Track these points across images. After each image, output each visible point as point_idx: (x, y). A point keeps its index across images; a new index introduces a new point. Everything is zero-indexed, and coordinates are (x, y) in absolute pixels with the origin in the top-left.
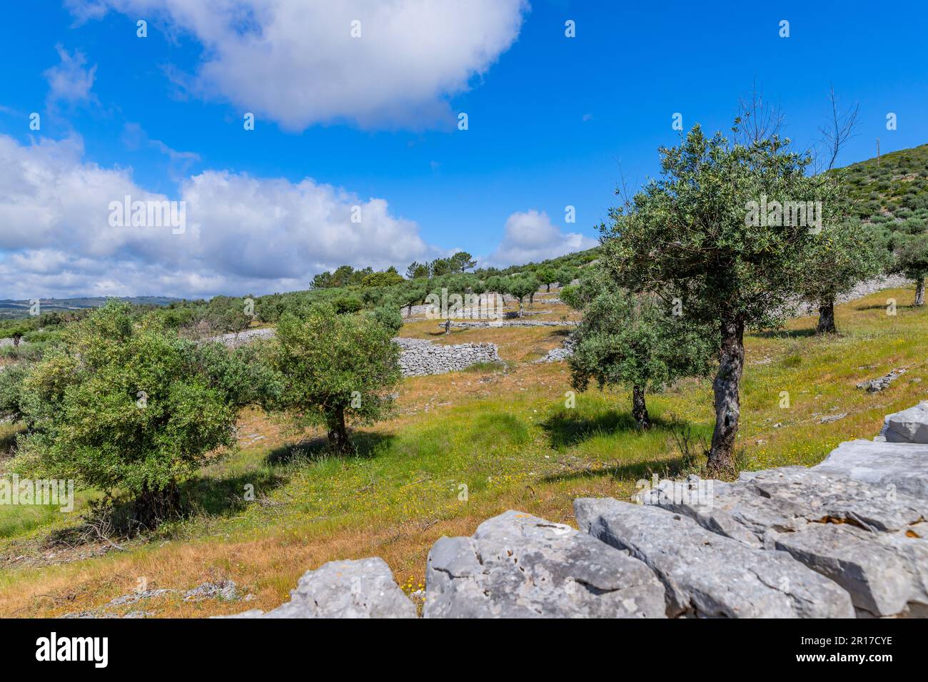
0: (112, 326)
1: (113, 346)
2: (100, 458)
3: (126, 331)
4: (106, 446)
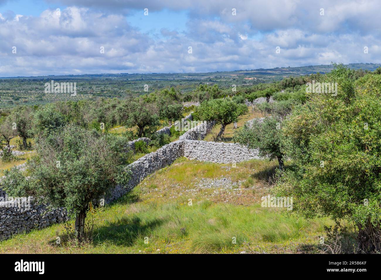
2: (334, 194)
3: (351, 93)
4: (340, 185)
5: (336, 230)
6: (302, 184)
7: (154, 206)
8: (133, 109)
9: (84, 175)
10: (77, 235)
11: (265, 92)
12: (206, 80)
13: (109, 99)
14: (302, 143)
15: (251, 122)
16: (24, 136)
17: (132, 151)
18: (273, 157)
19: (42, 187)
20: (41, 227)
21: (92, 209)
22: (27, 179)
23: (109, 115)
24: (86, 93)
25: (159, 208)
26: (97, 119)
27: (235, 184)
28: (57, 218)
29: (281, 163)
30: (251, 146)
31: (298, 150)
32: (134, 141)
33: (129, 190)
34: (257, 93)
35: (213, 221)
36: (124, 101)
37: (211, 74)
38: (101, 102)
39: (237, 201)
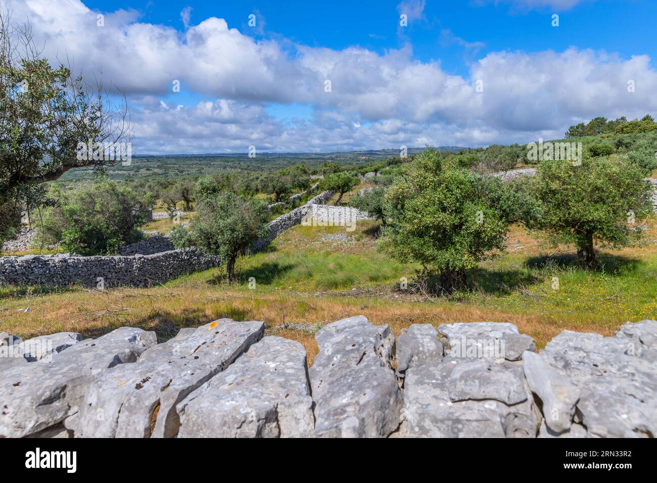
0: (430, 164)
1: (430, 176)
2: (422, 245)
3: (438, 167)
4: (427, 238)
5: (424, 272)
6: (399, 237)
7: (288, 254)
8: (272, 180)
9: (233, 230)
10: (228, 276)
11: (373, 168)
12: (329, 159)
13: (253, 172)
14: (399, 206)
15: (362, 191)
16: (187, 201)
17: (271, 213)
18: (378, 218)
19: (201, 239)
20: (200, 270)
21: (240, 257)
22: (189, 233)
23: (253, 185)
24: (236, 167)
25: (291, 257)
26: (244, 188)
27: (349, 238)
28: (213, 263)
29: (384, 223)
30: (362, 209)
31: (396, 211)
32: (273, 205)
33: (269, 243)
34: (368, 169)
35: (332, 266)
36: (265, 174)
37: (333, 153)
38: (247, 175)
39: (351, 251)
